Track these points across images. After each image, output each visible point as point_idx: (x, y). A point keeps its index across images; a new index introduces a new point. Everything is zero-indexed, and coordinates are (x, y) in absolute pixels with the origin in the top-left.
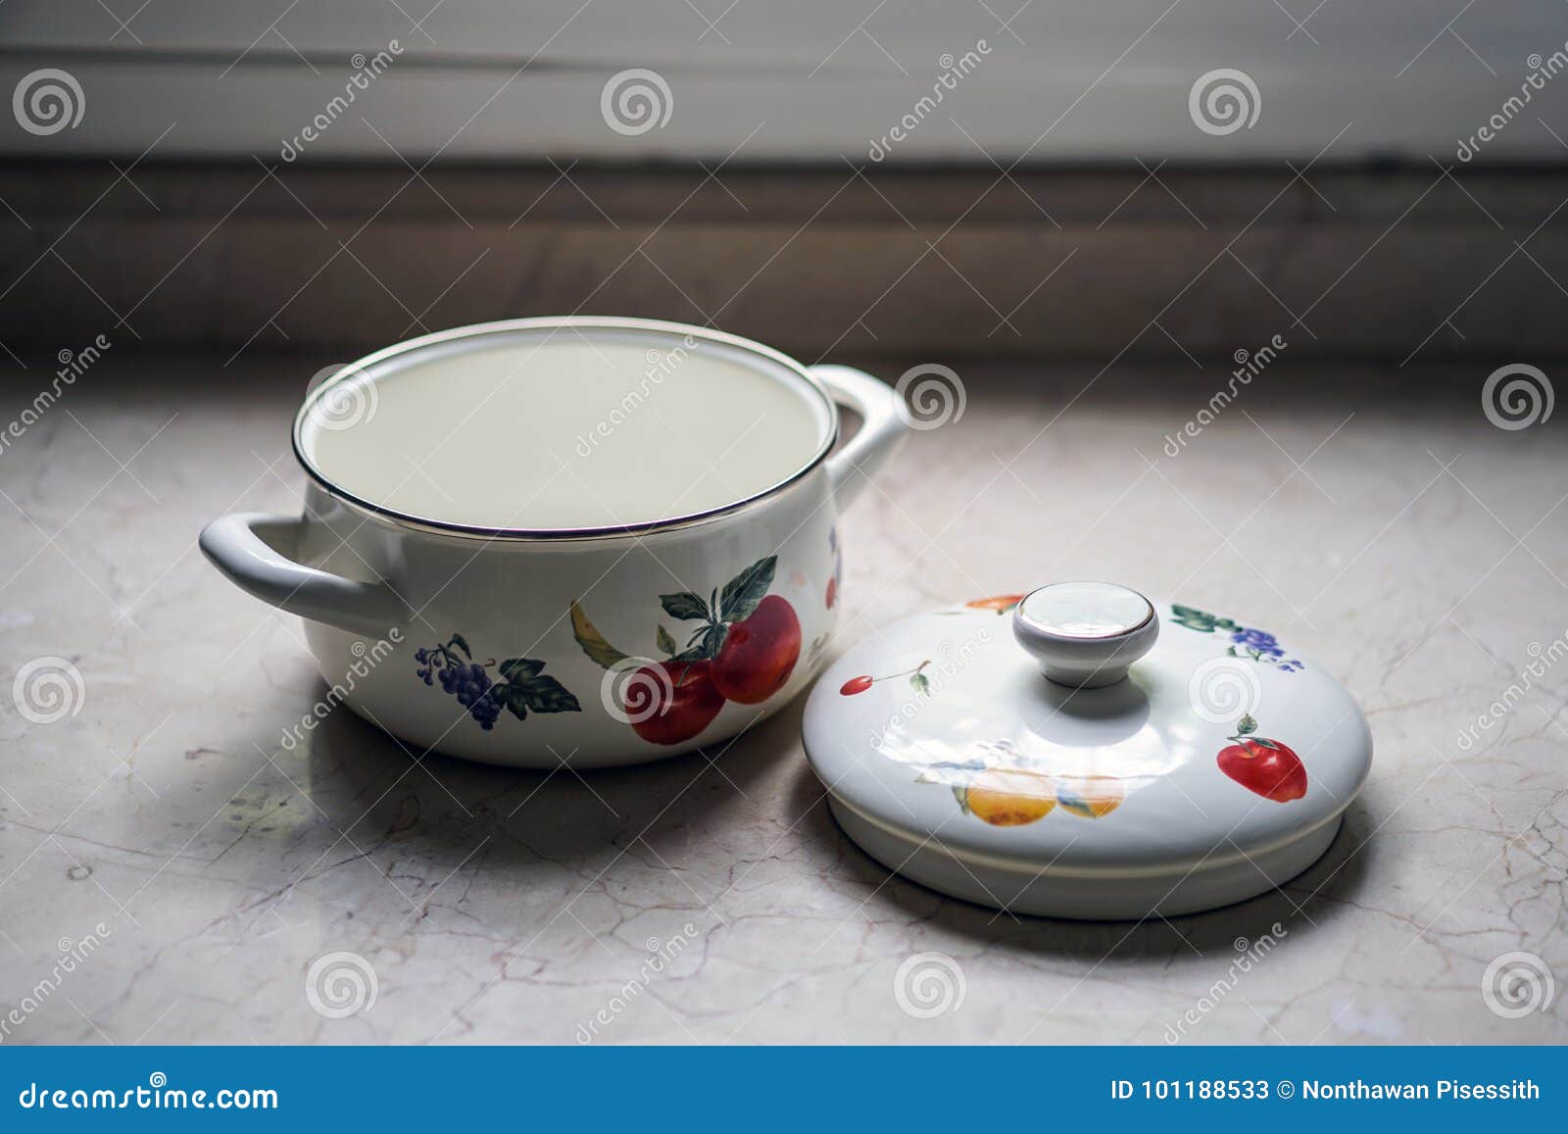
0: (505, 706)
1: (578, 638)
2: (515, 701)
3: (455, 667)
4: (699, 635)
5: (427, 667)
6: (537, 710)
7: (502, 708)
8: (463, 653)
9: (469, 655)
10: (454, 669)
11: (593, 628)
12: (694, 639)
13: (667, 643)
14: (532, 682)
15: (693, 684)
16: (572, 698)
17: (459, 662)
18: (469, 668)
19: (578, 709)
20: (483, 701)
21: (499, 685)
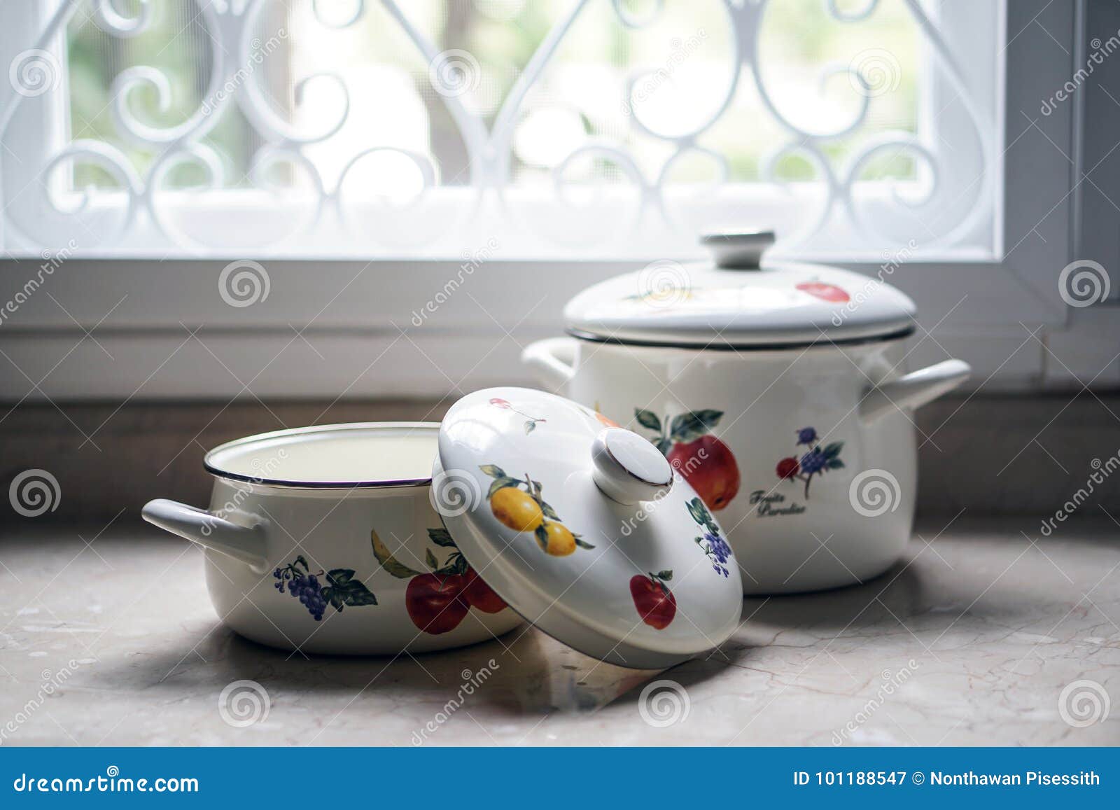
0: (330, 602)
1: (376, 555)
2: (336, 598)
3: (298, 578)
4: (452, 558)
5: (281, 580)
6: (349, 604)
7: (327, 603)
8: (304, 567)
9: (307, 569)
10: (298, 580)
11: (385, 548)
12: (450, 560)
13: (433, 561)
14: (347, 585)
15: (448, 591)
16: (373, 596)
17: (301, 574)
18: (307, 577)
19: (376, 604)
20: (316, 600)
21: (325, 588)
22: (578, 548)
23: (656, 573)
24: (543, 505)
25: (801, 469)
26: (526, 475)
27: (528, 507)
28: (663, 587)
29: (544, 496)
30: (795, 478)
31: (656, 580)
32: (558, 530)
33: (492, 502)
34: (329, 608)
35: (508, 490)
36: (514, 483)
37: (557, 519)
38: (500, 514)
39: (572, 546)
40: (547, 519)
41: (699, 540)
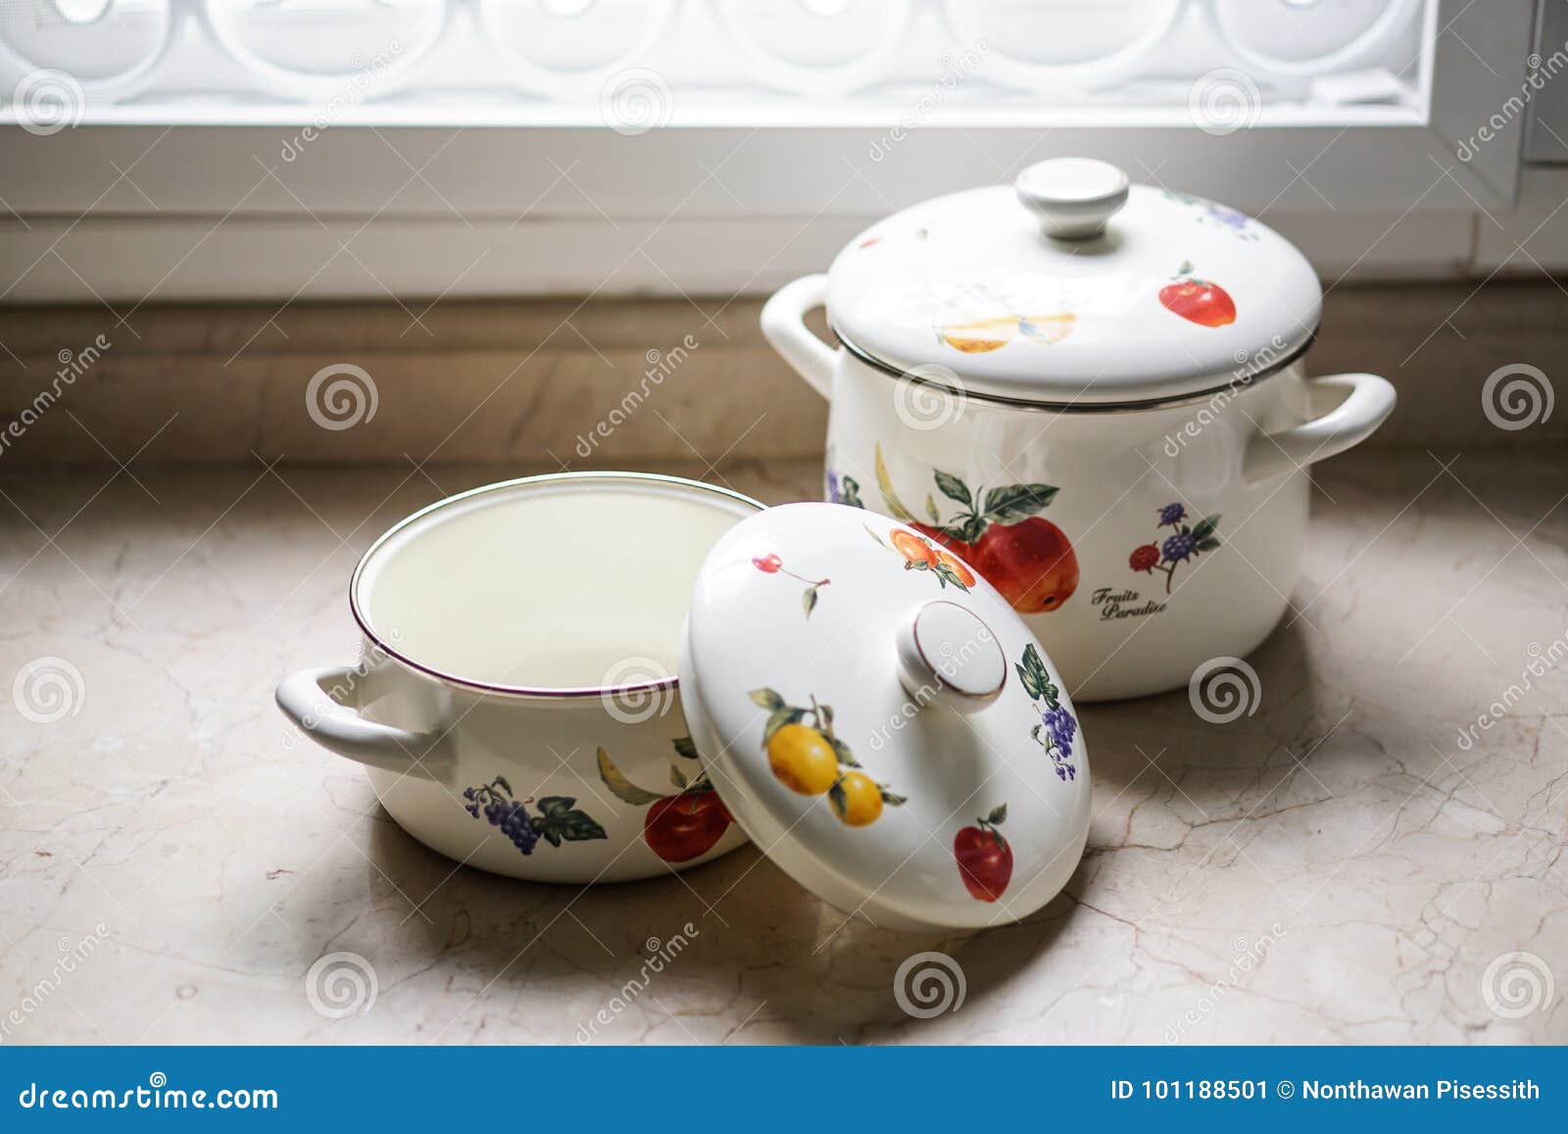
0: (542, 836)
1: (604, 778)
2: (550, 831)
3: (498, 803)
5: (475, 803)
6: (570, 839)
7: (539, 836)
8: (506, 792)
9: (511, 794)
10: (497, 806)
11: (618, 773)
13: (680, 781)
14: (565, 816)
16: (600, 828)
17: (502, 799)
18: (510, 804)
19: (605, 837)
20: (523, 832)
21: (536, 819)
22: (886, 807)
23: (986, 817)
24: (835, 745)
25: (1162, 557)
26: (812, 697)
27: (817, 753)
28: (995, 837)
29: (839, 732)
30: (1153, 569)
31: (987, 829)
32: (858, 784)
33: (770, 754)
34: (542, 843)
35: (789, 729)
36: (797, 715)
37: (857, 766)
38: (781, 770)
39: (878, 806)
40: (844, 768)
41: (1036, 731)
